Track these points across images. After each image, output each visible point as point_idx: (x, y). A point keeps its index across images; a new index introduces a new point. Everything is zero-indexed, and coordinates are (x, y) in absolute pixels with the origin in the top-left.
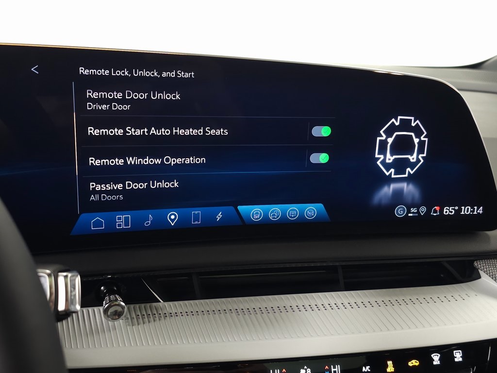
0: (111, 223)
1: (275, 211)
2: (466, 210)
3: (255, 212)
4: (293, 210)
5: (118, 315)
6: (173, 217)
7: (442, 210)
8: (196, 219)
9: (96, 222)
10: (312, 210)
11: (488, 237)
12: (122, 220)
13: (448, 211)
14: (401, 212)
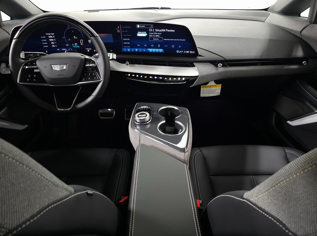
0: (127, 50)
1: (154, 50)
2: (191, 52)
3: (150, 50)
4: (157, 50)
5: (128, 64)
6: (137, 50)
7: (186, 52)
8: (140, 50)
9: (125, 50)
10: (161, 50)
11: (197, 58)
12: (129, 50)
13: (187, 52)
14: (178, 52)
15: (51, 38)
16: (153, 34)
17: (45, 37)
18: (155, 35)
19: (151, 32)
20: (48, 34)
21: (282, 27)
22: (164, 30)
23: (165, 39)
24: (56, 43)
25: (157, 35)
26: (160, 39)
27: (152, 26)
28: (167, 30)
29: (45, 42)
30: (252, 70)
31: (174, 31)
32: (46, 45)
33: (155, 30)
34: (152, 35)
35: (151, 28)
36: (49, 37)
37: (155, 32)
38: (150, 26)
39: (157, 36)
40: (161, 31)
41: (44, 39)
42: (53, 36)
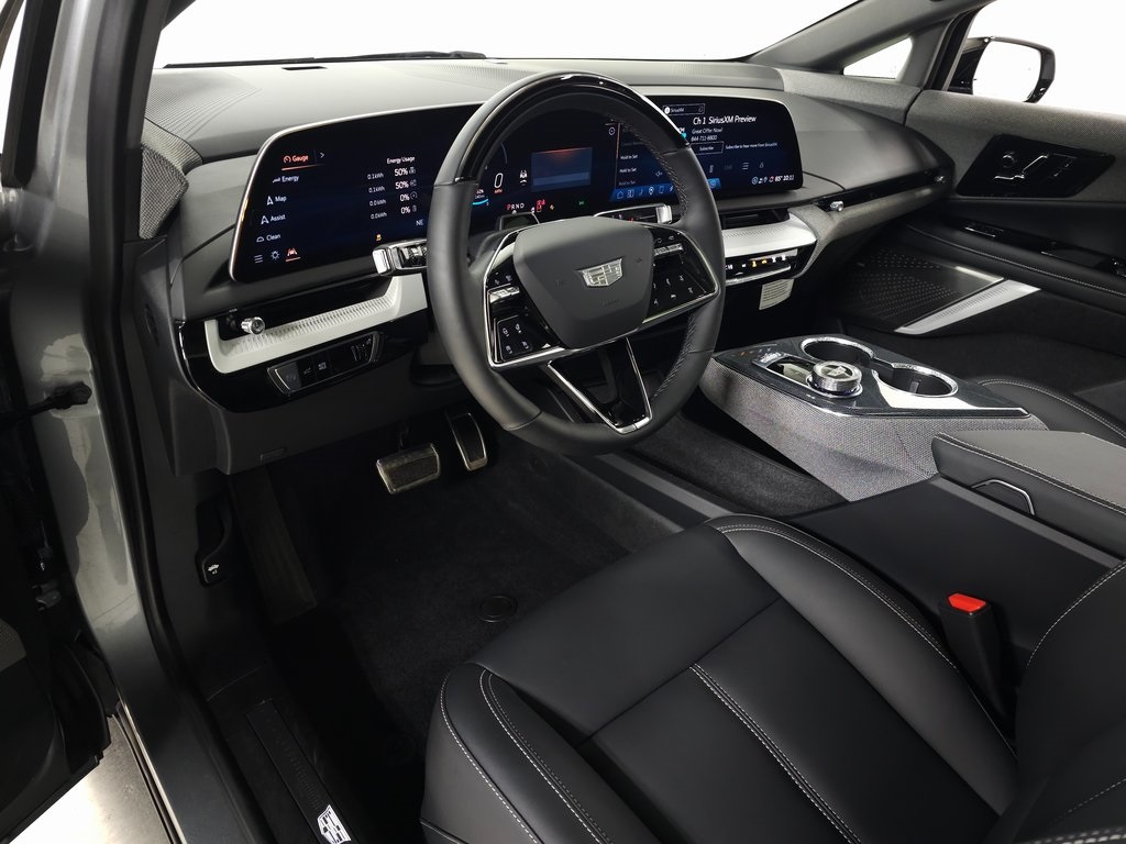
0: (626, 194)
7: (774, 179)
9: (620, 194)
12: (630, 194)
14: (755, 181)
15: (403, 178)
16: (702, 134)
17: (380, 175)
18: (707, 134)
19: (698, 127)
20: (393, 161)
21: (844, 101)
22: (729, 119)
23: (730, 147)
24: (415, 195)
25: (713, 134)
26: (717, 147)
27: (702, 108)
28: (738, 118)
29: (378, 196)
30: (871, 214)
31: (754, 119)
32: (379, 209)
33: (707, 121)
34: (699, 135)
35: (697, 116)
36: (398, 173)
37: (707, 126)
38: (695, 109)
39: (710, 138)
40: (722, 121)
41: (377, 182)
42: (408, 170)
